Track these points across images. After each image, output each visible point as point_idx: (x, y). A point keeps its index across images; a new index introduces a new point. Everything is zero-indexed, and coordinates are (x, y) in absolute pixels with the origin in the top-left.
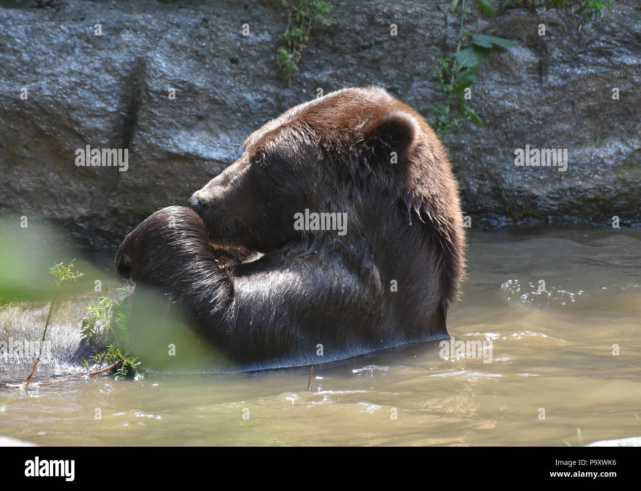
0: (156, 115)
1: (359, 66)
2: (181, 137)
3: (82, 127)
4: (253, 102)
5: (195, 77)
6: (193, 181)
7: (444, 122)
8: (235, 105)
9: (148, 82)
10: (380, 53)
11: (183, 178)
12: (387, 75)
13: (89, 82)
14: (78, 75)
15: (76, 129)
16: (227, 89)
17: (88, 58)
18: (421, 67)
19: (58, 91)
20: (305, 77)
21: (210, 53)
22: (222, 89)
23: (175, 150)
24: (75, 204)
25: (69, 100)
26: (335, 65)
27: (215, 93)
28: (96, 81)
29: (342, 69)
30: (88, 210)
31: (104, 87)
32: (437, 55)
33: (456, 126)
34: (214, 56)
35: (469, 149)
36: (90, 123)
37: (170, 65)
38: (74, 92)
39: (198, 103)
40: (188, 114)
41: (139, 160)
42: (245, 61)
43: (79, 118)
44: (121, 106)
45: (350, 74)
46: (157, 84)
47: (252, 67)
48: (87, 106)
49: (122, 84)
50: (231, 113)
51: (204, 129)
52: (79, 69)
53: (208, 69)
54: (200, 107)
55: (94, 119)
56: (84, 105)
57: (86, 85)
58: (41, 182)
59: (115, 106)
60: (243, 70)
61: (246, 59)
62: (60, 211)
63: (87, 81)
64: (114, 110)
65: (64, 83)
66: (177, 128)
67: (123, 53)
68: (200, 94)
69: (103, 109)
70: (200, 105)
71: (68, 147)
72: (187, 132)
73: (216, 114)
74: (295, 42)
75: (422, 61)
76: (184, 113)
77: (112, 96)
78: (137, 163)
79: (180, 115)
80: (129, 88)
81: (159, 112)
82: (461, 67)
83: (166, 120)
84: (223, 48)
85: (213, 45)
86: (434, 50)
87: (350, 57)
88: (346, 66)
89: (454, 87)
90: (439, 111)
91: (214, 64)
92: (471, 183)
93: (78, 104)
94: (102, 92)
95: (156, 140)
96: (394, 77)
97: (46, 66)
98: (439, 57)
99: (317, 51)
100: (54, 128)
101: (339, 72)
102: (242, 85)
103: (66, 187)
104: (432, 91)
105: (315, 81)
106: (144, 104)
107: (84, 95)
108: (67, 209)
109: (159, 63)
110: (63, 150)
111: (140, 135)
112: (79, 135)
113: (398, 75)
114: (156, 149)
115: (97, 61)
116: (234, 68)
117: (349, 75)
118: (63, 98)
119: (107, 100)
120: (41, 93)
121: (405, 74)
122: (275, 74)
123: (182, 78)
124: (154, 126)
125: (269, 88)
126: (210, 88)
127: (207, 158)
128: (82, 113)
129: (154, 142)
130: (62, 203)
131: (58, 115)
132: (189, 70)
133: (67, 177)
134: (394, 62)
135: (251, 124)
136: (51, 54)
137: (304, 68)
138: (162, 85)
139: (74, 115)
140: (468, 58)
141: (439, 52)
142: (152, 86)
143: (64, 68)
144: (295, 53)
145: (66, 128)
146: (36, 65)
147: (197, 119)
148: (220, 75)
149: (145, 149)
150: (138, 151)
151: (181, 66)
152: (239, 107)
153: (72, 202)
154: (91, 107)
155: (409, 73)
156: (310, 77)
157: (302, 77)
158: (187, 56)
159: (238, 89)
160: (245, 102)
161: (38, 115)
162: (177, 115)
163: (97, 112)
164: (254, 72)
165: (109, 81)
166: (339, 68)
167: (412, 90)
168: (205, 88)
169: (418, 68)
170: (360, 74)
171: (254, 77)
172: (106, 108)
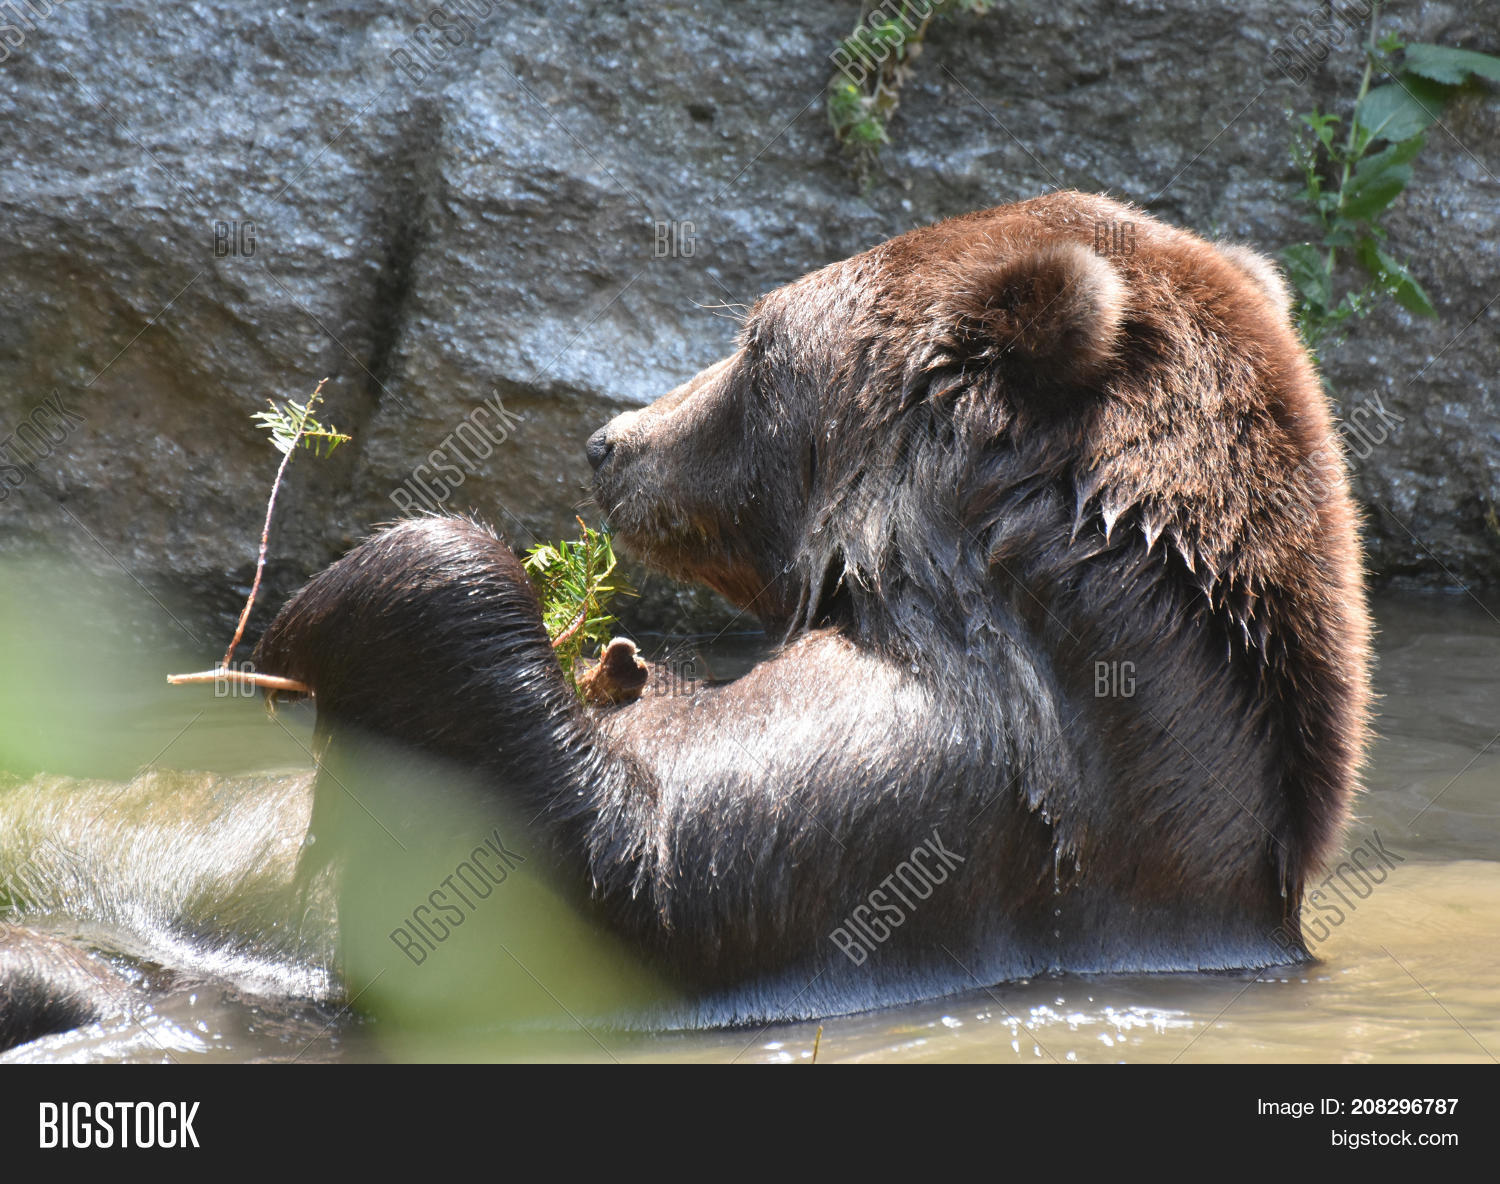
0: (469, 270)
1: (1071, 133)
2: (543, 337)
3: (251, 304)
4: (756, 236)
5: (586, 161)
6: (575, 465)
7: (1320, 301)
8: (701, 244)
9: (446, 172)
10: (1133, 96)
11: (545, 456)
12: (1153, 162)
13: (273, 170)
14: (242, 151)
15: (235, 308)
16: (680, 197)
17: (273, 99)
18: (1253, 138)
19: (181, 196)
20: (908, 163)
21: (632, 90)
22: (667, 197)
23: (523, 375)
24: (227, 531)
26: (999, 130)
27: (645, 209)
28: (294, 168)
29: (1017, 141)
31: (317, 187)
32: (1300, 102)
33: (1354, 316)
34: (643, 98)
35: (1391, 381)
36: (272, 293)
37: (513, 123)
38: (228, 199)
39: (593, 237)
40: (565, 267)
41: (418, 404)
42: (736, 116)
43: (244, 278)
44: (366, 243)
45: (1044, 157)
46: (472, 180)
47: (755, 133)
48: (267, 240)
49: (370, 177)
50: (690, 268)
51: (609, 312)
52: (245, 133)
53: (626, 138)
54: (600, 249)
55: (288, 281)
56: (258, 239)
57: (265, 179)
58: (130, 464)
59: (350, 241)
60: (730, 139)
61: (737, 109)
62: (181, 548)
63: (267, 167)
64: (347, 253)
65: (201, 172)
66: (530, 308)
67: (374, 85)
68: (598, 210)
69: (314, 251)
70: (599, 243)
71: (210, 361)
72: (559, 324)
73: (649, 271)
75: (1257, 123)
76: (553, 265)
77: (341, 212)
78: (412, 411)
79: (541, 271)
80: (392, 189)
81: (480, 262)
82: (1370, 139)
83: (500, 285)
84: (669, 76)
85: (641, 67)
86: (1292, 90)
87: (1042, 106)
88: (1032, 134)
89: (1349, 197)
90: (1304, 269)
91: (641, 121)
92: (1397, 482)
94: (312, 202)
95: (470, 346)
96: (1172, 166)
97: (148, 121)
98: (1306, 110)
99: (945, 88)
100: (168, 305)
101: (1009, 151)
102: (723, 185)
103: (203, 479)
104: (1284, 210)
105: (939, 177)
106: (434, 239)
107: (259, 209)
108: (203, 543)
109: (482, 117)
110: (194, 372)
111: (422, 327)
112: (240, 326)
113: (1184, 160)
114: (468, 372)
115: (297, 109)
116: (703, 135)
117: (1038, 160)
118: (198, 218)
119: (325, 223)
120: (131, 202)
121: (1205, 159)
122: (822, 155)
123: (546, 163)
124: (464, 302)
125: (803, 195)
126: (629, 193)
128: (252, 262)
129: (461, 350)
130: (188, 528)
131: (181, 268)
132: (568, 140)
133: (203, 452)
134: (1173, 123)
136: (164, 87)
137: (906, 139)
138: (487, 183)
139: (227, 267)
140: (1391, 115)
141: (1308, 96)
142: (458, 184)
143: (201, 129)
144: (882, 93)
145: (205, 305)
146: (116, 120)
147: (590, 285)
148: (659, 154)
149: (436, 369)
150: (414, 377)
151: (545, 128)
152: (715, 250)
153: (217, 525)
154: (280, 243)
155: (1216, 155)
156: (923, 163)
157: (902, 165)
158: (564, 97)
159: (712, 198)
160: (732, 236)
161: (123, 266)
162: (531, 271)
163: (297, 259)
164: (760, 146)
165: (332, 169)
166: (1011, 138)
167: (1226, 207)
168: (613, 192)
169: (1244, 142)
170: (1073, 156)
171: (759, 163)
172: (323, 248)
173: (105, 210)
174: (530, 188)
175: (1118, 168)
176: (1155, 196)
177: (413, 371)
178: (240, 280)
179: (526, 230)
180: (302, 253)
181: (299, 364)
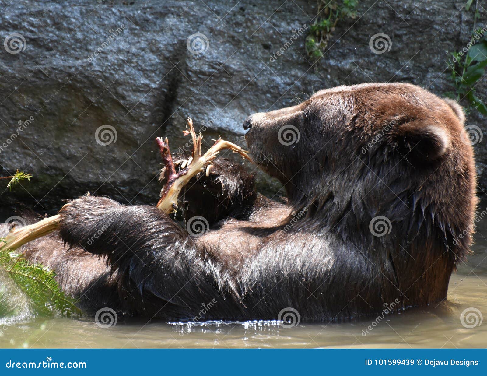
0: (194, 92)
2: (216, 113)
3: (127, 101)
4: (282, 85)
5: (231, 60)
8: (265, 86)
9: (188, 62)
10: (399, 45)
12: (405, 66)
13: (135, 60)
14: (126, 54)
15: (122, 102)
16: (259, 72)
17: (136, 38)
18: (436, 59)
19: (106, 67)
20: (329, 64)
21: (245, 39)
22: (255, 72)
24: (118, 170)
25: (117, 76)
26: (358, 54)
27: (248, 76)
28: (141, 60)
29: (363, 58)
30: (129, 176)
31: (149, 66)
32: (450, 48)
34: (249, 41)
36: (133, 98)
37: (209, 48)
38: (121, 68)
39: (232, 83)
40: (223, 92)
41: (177, 133)
42: (277, 48)
43: (125, 93)
44: (163, 83)
45: (371, 63)
46: (195, 65)
48: (132, 81)
49: (164, 63)
50: (261, 94)
51: (236, 107)
52: (127, 48)
53: (243, 54)
54: (234, 87)
55: (138, 94)
56: (130, 81)
57: (132, 62)
58: (89, 149)
59: (158, 83)
61: (277, 46)
62: (105, 175)
63: (133, 59)
64: (157, 86)
65: (113, 60)
66: (212, 105)
67: (167, 35)
68: (234, 75)
69: (147, 85)
70: (234, 85)
71: (114, 118)
72: (221, 110)
73: (248, 94)
74: (322, 32)
75: (437, 55)
76: (219, 92)
77: (155, 73)
78: (175, 135)
79: (216, 93)
80: (171, 67)
81: (197, 90)
82: (472, 61)
83: (203, 97)
84: (257, 35)
85: (249, 32)
86: (449, 45)
88: (368, 56)
89: (465, 78)
91: (248, 48)
93: (124, 79)
94: (146, 70)
96: (411, 67)
98: (452, 51)
99: (342, 41)
100: (102, 100)
101: (361, 61)
102: (273, 69)
103: (111, 154)
104: (445, 82)
105: (339, 68)
106: (183, 83)
107: (130, 72)
108: (110, 173)
111: (179, 110)
112: (123, 108)
113: (414, 65)
115: (143, 42)
116: (267, 53)
117: (369, 64)
118: (111, 74)
119: (150, 77)
120: (91, 68)
121: (421, 65)
122: (303, 61)
123: (218, 60)
124: (192, 102)
125: (297, 72)
126: (244, 70)
127: (238, 133)
128: (128, 88)
130: (106, 169)
131: (106, 89)
132: (225, 53)
134: (412, 54)
135: (280, 104)
136: (103, 34)
138: (200, 66)
139: (120, 89)
140: (479, 53)
141: (453, 47)
142: (191, 66)
143: (113, 47)
144: (322, 42)
145: (113, 100)
146: (88, 43)
147: (230, 98)
148: (253, 59)
149: (183, 122)
150: (176, 125)
151: (218, 50)
152: (269, 89)
153: (115, 168)
154: (136, 82)
155: (424, 64)
156: (334, 64)
157: (328, 64)
158: (225, 40)
159: (269, 73)
160: (275, 84)
161: (88, 88)
162: (213, 93)
163: (142, 87)
164: (284, 57)
165: (153, 60)
166: (361, 57)
167: (427, 80)
168: (239, 70)
169: (433, 60)
170: (380, 63)
171: (284, 62)
172: (149, 84)
173: (83, 71)
174: (213, 68)
175: (394, 67)
176: (405, 76)
177: (176, 123)
178: (124, 93)
179: (212, 81)
180: (143, 86)
181: (141, 119)
